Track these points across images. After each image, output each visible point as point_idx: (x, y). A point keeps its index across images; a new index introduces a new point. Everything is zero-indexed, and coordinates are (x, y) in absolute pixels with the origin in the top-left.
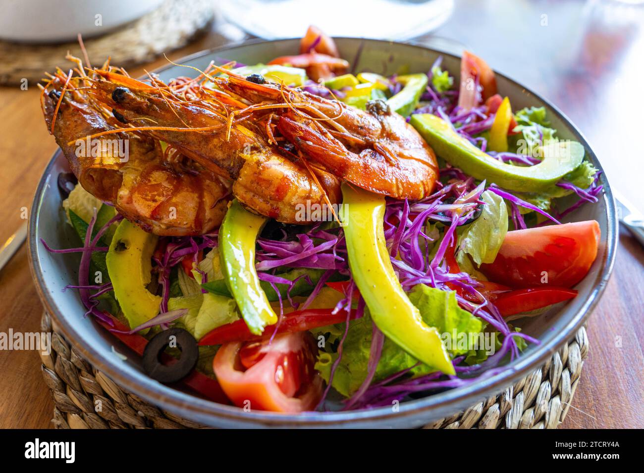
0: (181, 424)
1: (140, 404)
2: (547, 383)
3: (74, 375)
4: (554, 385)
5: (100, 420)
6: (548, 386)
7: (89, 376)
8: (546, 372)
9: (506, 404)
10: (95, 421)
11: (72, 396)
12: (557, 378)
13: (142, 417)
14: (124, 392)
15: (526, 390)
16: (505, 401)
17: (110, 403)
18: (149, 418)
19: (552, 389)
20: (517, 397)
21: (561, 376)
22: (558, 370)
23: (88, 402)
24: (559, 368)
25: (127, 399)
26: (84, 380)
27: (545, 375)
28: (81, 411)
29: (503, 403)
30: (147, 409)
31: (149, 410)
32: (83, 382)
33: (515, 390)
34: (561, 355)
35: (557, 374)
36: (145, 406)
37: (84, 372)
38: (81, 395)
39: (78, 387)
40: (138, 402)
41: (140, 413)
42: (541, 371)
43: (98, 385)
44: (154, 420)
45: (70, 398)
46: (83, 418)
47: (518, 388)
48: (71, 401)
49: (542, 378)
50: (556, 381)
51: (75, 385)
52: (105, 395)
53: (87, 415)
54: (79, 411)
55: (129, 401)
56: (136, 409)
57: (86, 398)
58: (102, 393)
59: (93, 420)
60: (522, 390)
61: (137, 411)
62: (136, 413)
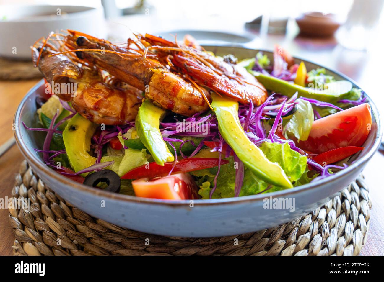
0: (103, 248)
1: (76, 236)
2: (350, 222)
3: (31, 220)
4: (355, 222)
5: (46, 246)
6: (351, 223)
7: (41, 220)
8: (348, 215)
9: (326, 233)
10: (43, 246)
11: (28, 232)
12: (356, 218)
13: (76, 245)
14: (64, 230)
15: (337, 226)
16: (324, 231)
17: (54, 236)
18: (81, 245)
19: (354, 225)
20: (332, 230)
21: (359, 218)
22: (356, 214)
23: (38, 236)
24: (356, 213)
25: (66, 234)
26: (37, 223)
27: (348, 218)
28: (34, 241)
29: (323, 233)
30: (80, 239)
31: (81, 239)
32: (36, 224)
33: (330, 225)
34: (356, 206)
35: (356, 216)
36: (79, 237)
37: (38, 218)
38: (35, 231)
39: (33, 227)
40: (74, 235)
41: (75, 241)
42: (344, 215)
43: (47, 226)
44: (84, 246)
45: (27, 234)
46: (34, 245)
47: (331, 225)
48: (27, 235)
49: (346, 220)
50: (356, 220)
51: (31, 225)
52: (51, 231)
53: (38, 243)
54: (32, 241)
55: (68, 235)
56: (72, 239)
57: (37, 233)
58: (49, 230)
59: (41, 246)
60: (334, 226)
61: (72, 241)
62: (72, 242)
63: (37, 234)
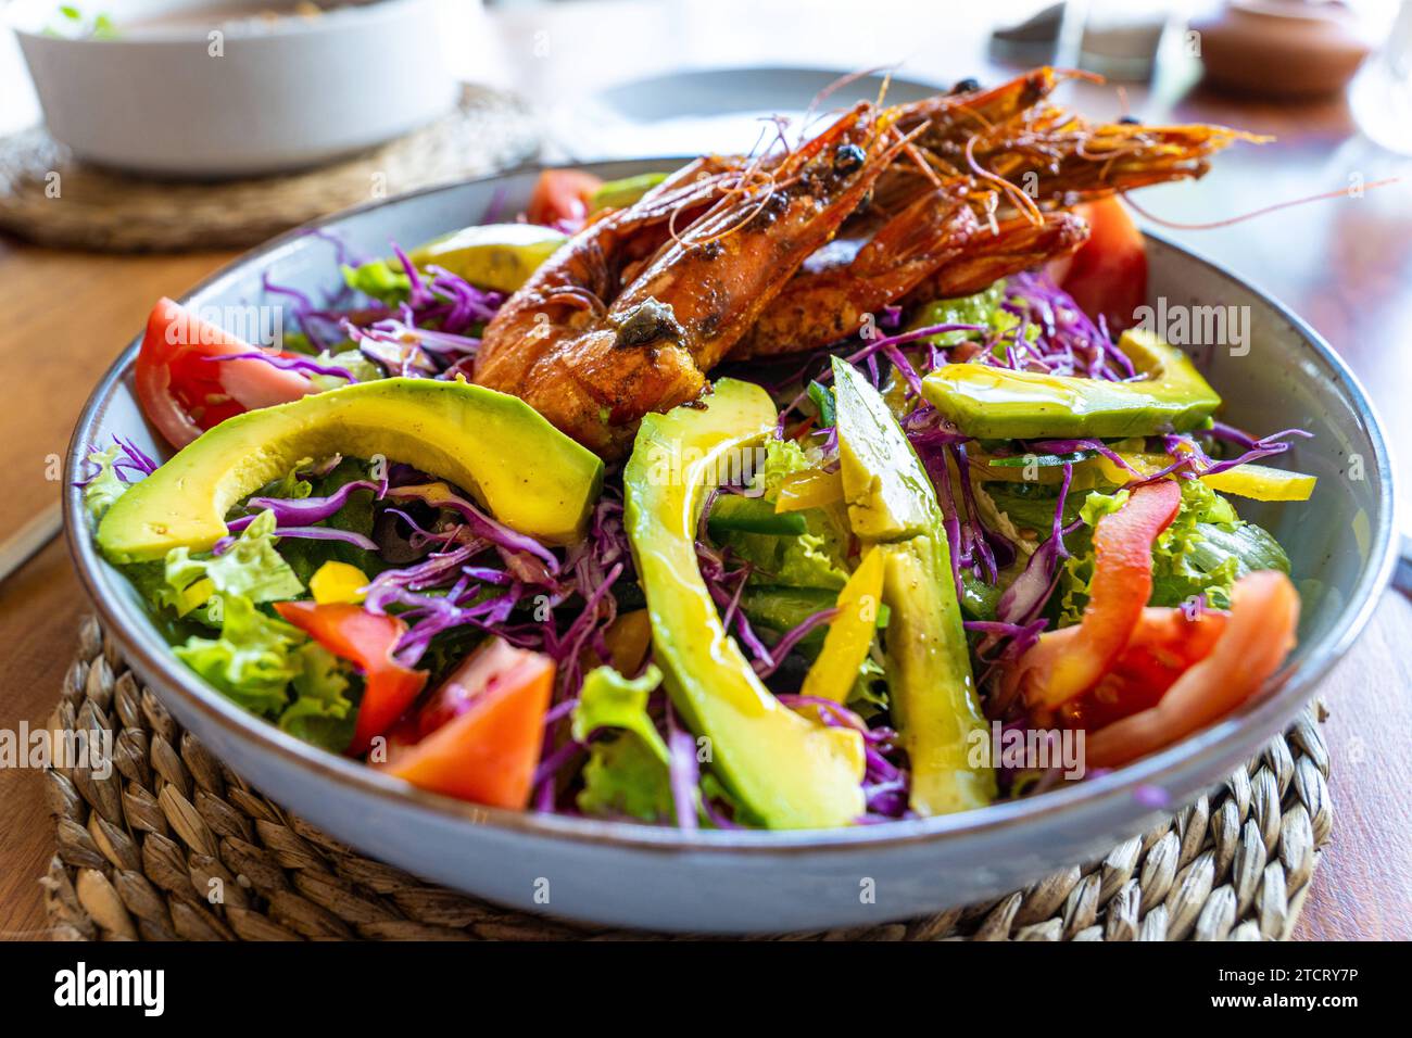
0: (332, 910)
1: (246, 859)
2: (1227, 889)
3: (111, 789)
4: (1245, 894)
5: (148, 888)
6: (1229, 896)
7: (145, 792)
8: (1224, 863)
9: (1122, 927)
10: (137, 888)
11: (97, 831)
12: (1252, 878)
13: (245, 890)
14: (214, 833)
15: (1174, 902)
16: (1119, 920)
17: (179, 853)
18: (260, 892)
19: (1239, 902)
20: (1150, 915)
21: (1263, 877)
22: (1255, 861)
23: (130, 848)
24: (1256, 856)
25: (219, 849)
26: (130, 800)
27: (1223, 872)
28: (112, 866)
29: (1112, 926)
30: (258, 871)
31: (263, 872)
32: (128, 804)
33: (1146, 898)
34: (1264, 829)
35: (1253, 868)
36: (256, 865)
37: (136, 786)
38: (119, 831)
39: (114, 816)
40: (242, 855)
41: (241, 878)
42: (1211, 861)
43: (161, 813)
44: (270, 897)
45: (93, 837)
46: (111, 879)
47: (1152, 895)
48: (92, 842)
49: (1215, 879)
50: (1250, 885)
51: (109, 809)
52: (171, 833)
53: (123, 875)
54: (107, 867)
55: (223, 854)
56: (235, 870)
57: (127, 838)
58: (164, 829)
59: (133, 885)
60: (1163, 901)
61: (235, 875)
62: (231, 878)
63: (124, 840)
